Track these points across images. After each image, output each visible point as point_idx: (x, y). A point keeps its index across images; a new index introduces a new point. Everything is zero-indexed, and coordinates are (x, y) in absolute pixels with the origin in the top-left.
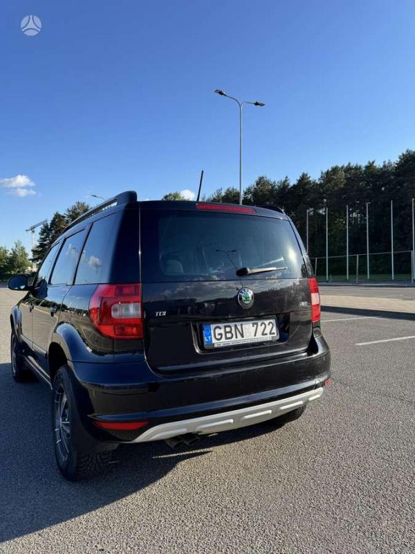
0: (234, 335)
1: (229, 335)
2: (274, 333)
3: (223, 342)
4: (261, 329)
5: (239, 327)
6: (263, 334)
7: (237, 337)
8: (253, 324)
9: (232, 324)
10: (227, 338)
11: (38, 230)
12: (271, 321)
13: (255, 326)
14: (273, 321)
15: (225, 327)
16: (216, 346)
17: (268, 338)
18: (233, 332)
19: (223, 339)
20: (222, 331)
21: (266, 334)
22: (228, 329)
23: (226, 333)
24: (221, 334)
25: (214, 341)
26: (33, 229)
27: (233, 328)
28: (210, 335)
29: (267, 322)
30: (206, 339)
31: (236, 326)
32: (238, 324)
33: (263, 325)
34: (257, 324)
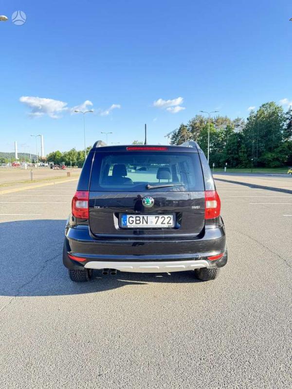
0: (141, 222)
1: (138, 222)
2: (170, 224)
3: (134, 225)
4: (161, 220)
5: (145, 218)
6: (162, 223)
7: (143, 223)
8: (156, 217)
9: (141, 216)
10: (136, 223)
11: (171, 136)
12: (170, 216)
13: (157, 218)
14: (171, 216)
15: (136, 217)
16: (129, 227)
17: (166, 226)
18: (141, 220)
19: (134, 224)
20: (134, 219)
21: (164, 224)
22: (138, 219)
23: (136, 220)
24: (133, 221)
25: (128, 224)
26: (168, 135)
27: (141, 218)
28: (126, 221)
29: (166, 216)
30: (123, 223)
31: (143, 217)
32: (145, 217)
33: (163, 218)
34: (159, 217)
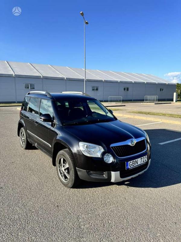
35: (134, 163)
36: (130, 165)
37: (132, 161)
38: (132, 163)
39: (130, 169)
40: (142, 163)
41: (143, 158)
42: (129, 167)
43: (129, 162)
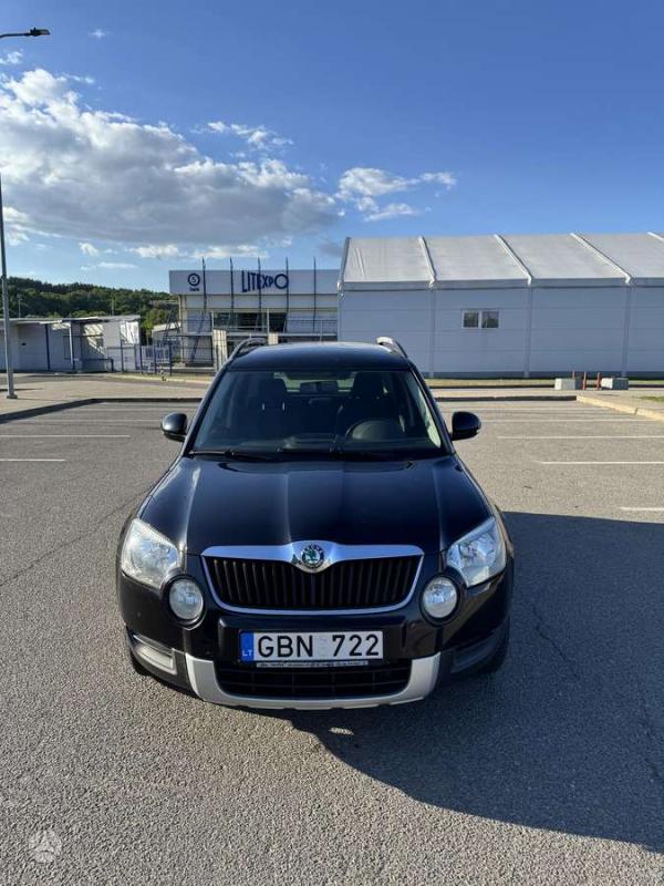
35: (289, 646)
36: (266, 652)
37: (274, 636)
38: (274, 644)
39: (258, 665)
40: (339, 657)
41: (348, 635)
42: (257, 657)
43: (257, 636)
